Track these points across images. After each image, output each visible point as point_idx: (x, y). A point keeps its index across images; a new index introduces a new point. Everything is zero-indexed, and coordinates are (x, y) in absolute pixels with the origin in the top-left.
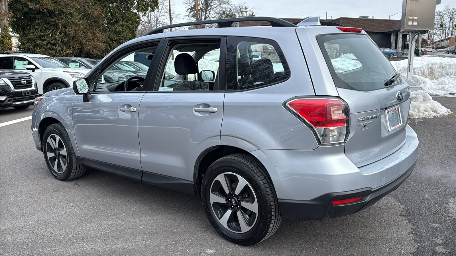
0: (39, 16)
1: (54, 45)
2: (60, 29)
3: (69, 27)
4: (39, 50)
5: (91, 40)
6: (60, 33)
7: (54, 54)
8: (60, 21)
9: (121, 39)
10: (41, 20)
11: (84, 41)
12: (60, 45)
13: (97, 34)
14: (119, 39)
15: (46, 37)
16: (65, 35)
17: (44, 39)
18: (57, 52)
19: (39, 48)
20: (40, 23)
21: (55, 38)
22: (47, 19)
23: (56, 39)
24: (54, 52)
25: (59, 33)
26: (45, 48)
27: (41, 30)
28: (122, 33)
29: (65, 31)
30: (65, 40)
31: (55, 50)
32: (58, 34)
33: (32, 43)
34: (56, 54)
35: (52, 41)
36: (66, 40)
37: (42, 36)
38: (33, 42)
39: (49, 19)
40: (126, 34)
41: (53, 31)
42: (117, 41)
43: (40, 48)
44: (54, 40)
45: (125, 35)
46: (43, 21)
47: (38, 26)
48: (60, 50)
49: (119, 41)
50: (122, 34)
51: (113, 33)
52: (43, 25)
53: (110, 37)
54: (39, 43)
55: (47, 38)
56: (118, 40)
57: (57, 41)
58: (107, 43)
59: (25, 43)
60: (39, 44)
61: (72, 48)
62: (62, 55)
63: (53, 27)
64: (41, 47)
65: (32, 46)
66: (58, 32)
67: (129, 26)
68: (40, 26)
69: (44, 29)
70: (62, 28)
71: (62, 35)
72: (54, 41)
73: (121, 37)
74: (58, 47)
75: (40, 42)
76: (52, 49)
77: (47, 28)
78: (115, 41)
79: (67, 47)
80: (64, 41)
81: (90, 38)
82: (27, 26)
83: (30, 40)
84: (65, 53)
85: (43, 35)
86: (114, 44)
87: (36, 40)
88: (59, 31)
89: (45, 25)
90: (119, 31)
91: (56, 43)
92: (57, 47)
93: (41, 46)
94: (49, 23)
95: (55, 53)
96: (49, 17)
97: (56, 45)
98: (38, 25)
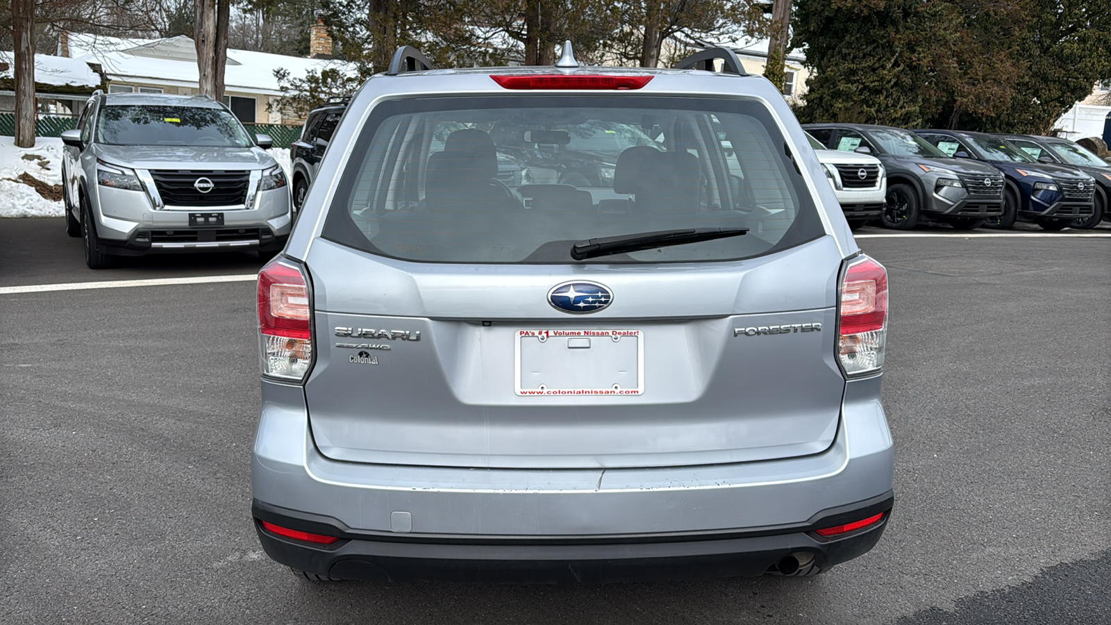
0: (855, 24)
1: (878, 92)
2: (897, 54)
3: (921, 50)
4: (840, 106)
5: (978, 80)
6: (896, 64)
7: (873, 114)
8: (898, 36)
9: (1072, 78)
10: (858, 33)
11: (957, 83)
12: (892, 93)
13: (996, 65)
14: (1068, 78)
15: (862, 75)
16: (907, 69)
17: (855, 78)
18: (882, 109)
19: (840, 101)
20: (853, 42)
21: (881, 76)
22: (871, 31)
23: (882, 79)
24: (872, 110)
25: (891, 65)
26: (853, 101)
27: (855, 57)
28: (1081, 59)
29: (910, 59)
30: (904, 81)
31: (877, 105)
32: (889, 66)
33: (829, 88)
34: (879, 114)
35: (873, 84)
36: (907, 80)
37: (853, 72)
38: (832, 86)
39: (876, 30)
40: (1094, 63)
41: (880, 59)
42: (1060, 82)
43: (843, 100)
44: (878, 81)
45: (1090, 65)
46: (862, 35)
47: (848, 48)
48: (890, 105)
49: (1067, 81)
50: (1080, 62)
51: (1051, 61)
52: (862, 45)
53: (1040, 71)
54: (841, 89)
55: (863, 77)
56: (1065, 79)
57: (884, 83)
58: (1030, 89)
59: (816, 89)
60: (843, 90)
61: (920, 100)
62: (893, 117)
63: (883, 49)
64: (847, 97)
65: (828, 95)
66: (890, 60)
67: (1104, 39)
68: (853, 49)
69: (861, 55)
70: (901, 53)
71: (899, 68)
72: (876, 83)
73: (1075, 70)
74: (885, 98)
75: (846, 85)
76: (871, 103)
77: (868, 53)
78: (1055, 82)
79: (911, 98)
80: (902, 82)
81: (977, 75)
82: (828, 47)
83: (828, 82)
84: (900, 113)
85: (855, 70)
86: (1050, 90)
87: (839, 81)
88: (893, 61)
89: (864, 47)
90: (1071, 54)
91: (882, 89)
92: (882, 98)
93: (848, 95)
94: (874, 41)
95: (877, 111)
96: (876, 27)
97: (882, 93)
98: (849, 45)
